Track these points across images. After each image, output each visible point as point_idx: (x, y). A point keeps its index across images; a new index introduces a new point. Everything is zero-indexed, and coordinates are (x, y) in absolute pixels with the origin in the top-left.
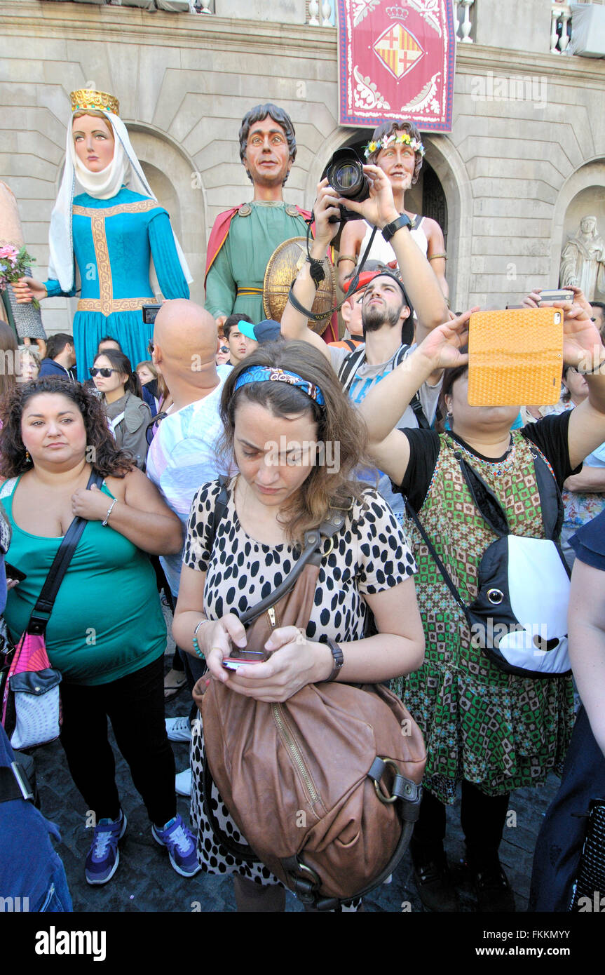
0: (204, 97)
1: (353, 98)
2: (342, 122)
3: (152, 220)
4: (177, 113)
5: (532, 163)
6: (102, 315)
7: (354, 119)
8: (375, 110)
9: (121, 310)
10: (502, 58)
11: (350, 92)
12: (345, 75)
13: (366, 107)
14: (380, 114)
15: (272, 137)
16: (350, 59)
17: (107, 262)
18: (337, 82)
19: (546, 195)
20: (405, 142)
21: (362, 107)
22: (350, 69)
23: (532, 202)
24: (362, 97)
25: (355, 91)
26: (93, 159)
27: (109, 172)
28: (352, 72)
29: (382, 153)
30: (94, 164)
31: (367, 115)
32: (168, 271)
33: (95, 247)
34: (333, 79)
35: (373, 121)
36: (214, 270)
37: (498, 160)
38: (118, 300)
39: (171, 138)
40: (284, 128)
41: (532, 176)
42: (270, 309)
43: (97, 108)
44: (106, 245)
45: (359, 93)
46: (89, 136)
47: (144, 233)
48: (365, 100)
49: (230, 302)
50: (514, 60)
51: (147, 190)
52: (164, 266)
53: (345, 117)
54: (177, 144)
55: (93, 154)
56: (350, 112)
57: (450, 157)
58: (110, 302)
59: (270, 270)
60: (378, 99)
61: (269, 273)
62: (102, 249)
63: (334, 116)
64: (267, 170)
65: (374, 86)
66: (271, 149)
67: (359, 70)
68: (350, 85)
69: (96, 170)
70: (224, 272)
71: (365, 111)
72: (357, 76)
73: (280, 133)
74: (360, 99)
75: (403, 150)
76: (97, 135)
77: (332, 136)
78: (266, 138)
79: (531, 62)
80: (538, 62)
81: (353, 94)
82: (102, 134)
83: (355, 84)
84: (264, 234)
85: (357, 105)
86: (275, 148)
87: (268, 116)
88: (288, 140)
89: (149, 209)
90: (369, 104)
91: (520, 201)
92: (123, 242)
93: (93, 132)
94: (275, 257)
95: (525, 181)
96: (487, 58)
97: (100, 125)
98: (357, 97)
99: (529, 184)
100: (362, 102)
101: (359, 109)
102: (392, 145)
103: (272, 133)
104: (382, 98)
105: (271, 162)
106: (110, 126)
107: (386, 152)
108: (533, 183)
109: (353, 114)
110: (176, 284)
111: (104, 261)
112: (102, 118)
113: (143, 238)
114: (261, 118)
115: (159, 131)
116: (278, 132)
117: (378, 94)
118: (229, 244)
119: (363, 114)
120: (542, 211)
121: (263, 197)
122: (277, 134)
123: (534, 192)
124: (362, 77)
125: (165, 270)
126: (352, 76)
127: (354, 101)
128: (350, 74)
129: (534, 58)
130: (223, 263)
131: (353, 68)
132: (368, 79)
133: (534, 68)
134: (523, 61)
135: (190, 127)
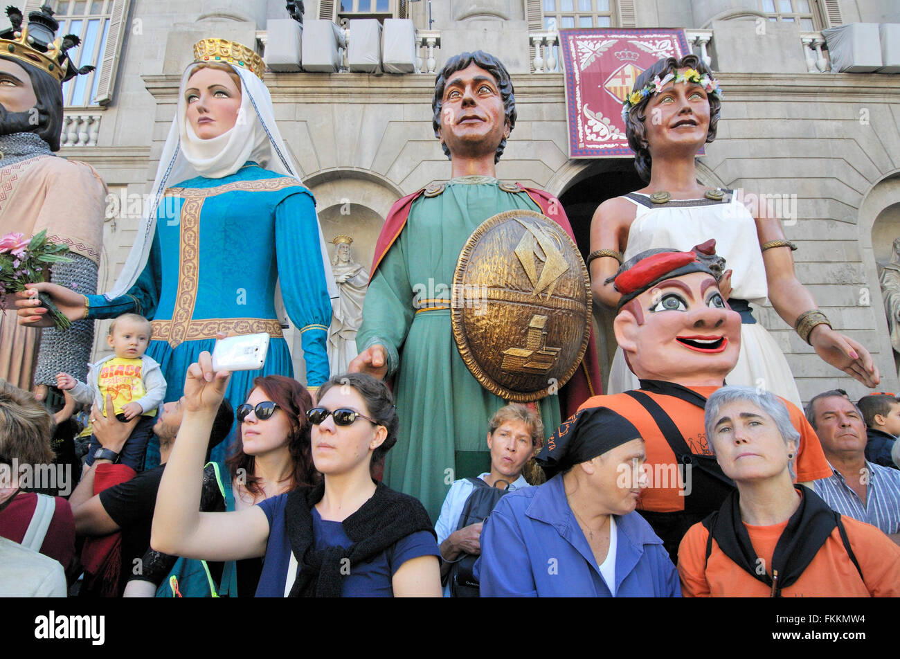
0: (424, 143)
1: (584, 133)
2: (572, 155)
3: (282, 202)
4: (396, 160)
5: (814, 182)
6: (167, 345)
7: (585, 151)
8: (610, 141)
9: (201, 336)
10: (753, 82)
11: (580, 128)
12: (574, 113)
13: (600, 139)
14: (617, 145)
15: (478, 87)
16: (578, 99)
17: (195, 261)
18: (565, 121)
19: (844, 214)
20: (691, 80)
21: (595, 140)
22: (579, 108)
23: (825, 222)
24: (594, 131)
25: (586, 126)
26: (205, 121)
27: (228, 138)
28: (582, 110)
29: (652, 102)
30: (206, 129)
31: (602, 147)
32: (296, 276)
33: (181, 239)
34: (562, 119)
35: (609, 152)
36: (380, 276)
37: (769, 180)
38: (199, 321)
39: (390, 183)
40: (496, 76)
41: (818, 195)
42: (464, 331)
43: (223, 59)
44: (198, 235)
45: (590, 128)
46: (204, 93)
47: (267, 219)
48: (598, 134)
49: (401, 325)
50: (768, 82)
51: (288, 168)
52: (291, 269)
53: (575, 150)
54: (394, 186)
55: (205, 115)
56: (581, 146)
57: (707, 181)
58: (185, 324)
59: (464, 260)
60: (613, 132)
61: (463, 266)
62: (191, 242)
63: (563, 149)
64: (470, 128)
65: (607, 120)
66: (476, 101)
67: (589, 107)
68: (580, 122)
69: (206, 137)
70: (396, 279)
71: (599, 143)
72: (587, 113)
73: (491, 82)
74: (592, 133)
75: (689, 93)
76: (216, 91)
77: (563, 168)
78: (468, 88)
79: (789, 83)
80: (797, 83)
81: (583, 129)
82: (224, 90)
83: (585, 120)
84: (463, 218)
85: (589, 138)
86: (482, 100)
87: (472, 63)
88: (503, 94)
89: (280, 187)
90: (603, 137)
91: (808, 221)
92: (225, 231)
93: (211, 88)
94: (474, 241)
95: (809, 201)
96: (735, 84)
97: (224, 80)
98: (588, 131)
99: (816, 202)
100: (595, 135)
101: (592, 142)
102: (671, 85)
103: (477, 82)
104: (618, 130)
105: (475, 117)
106: (237, 81)
107: (660, 97)
108: (821, 201)
109: (585, 147)
110: (307, 295)
111: (190, 261)
112: (228, 72)
113: (264, 228)
114: (461, 66)
115: (379, 176)
116: (486, 80)
117: (613, 127)
118: (406, 237)
119: (597, 146)
120: (841, 230)
121: (463, 172)
122: (485, 83)
123: (825, 209)
124: (593, 113)
125: (292, 275)
126: (582, 113)
127: (585, 135)
128: (580, 112)
129: (792, 79)
130: (395, 265)
131: (582, 106)
132: (600, 114)
133: (793, 89)
134: (779, 83)
135: (409, 170)
